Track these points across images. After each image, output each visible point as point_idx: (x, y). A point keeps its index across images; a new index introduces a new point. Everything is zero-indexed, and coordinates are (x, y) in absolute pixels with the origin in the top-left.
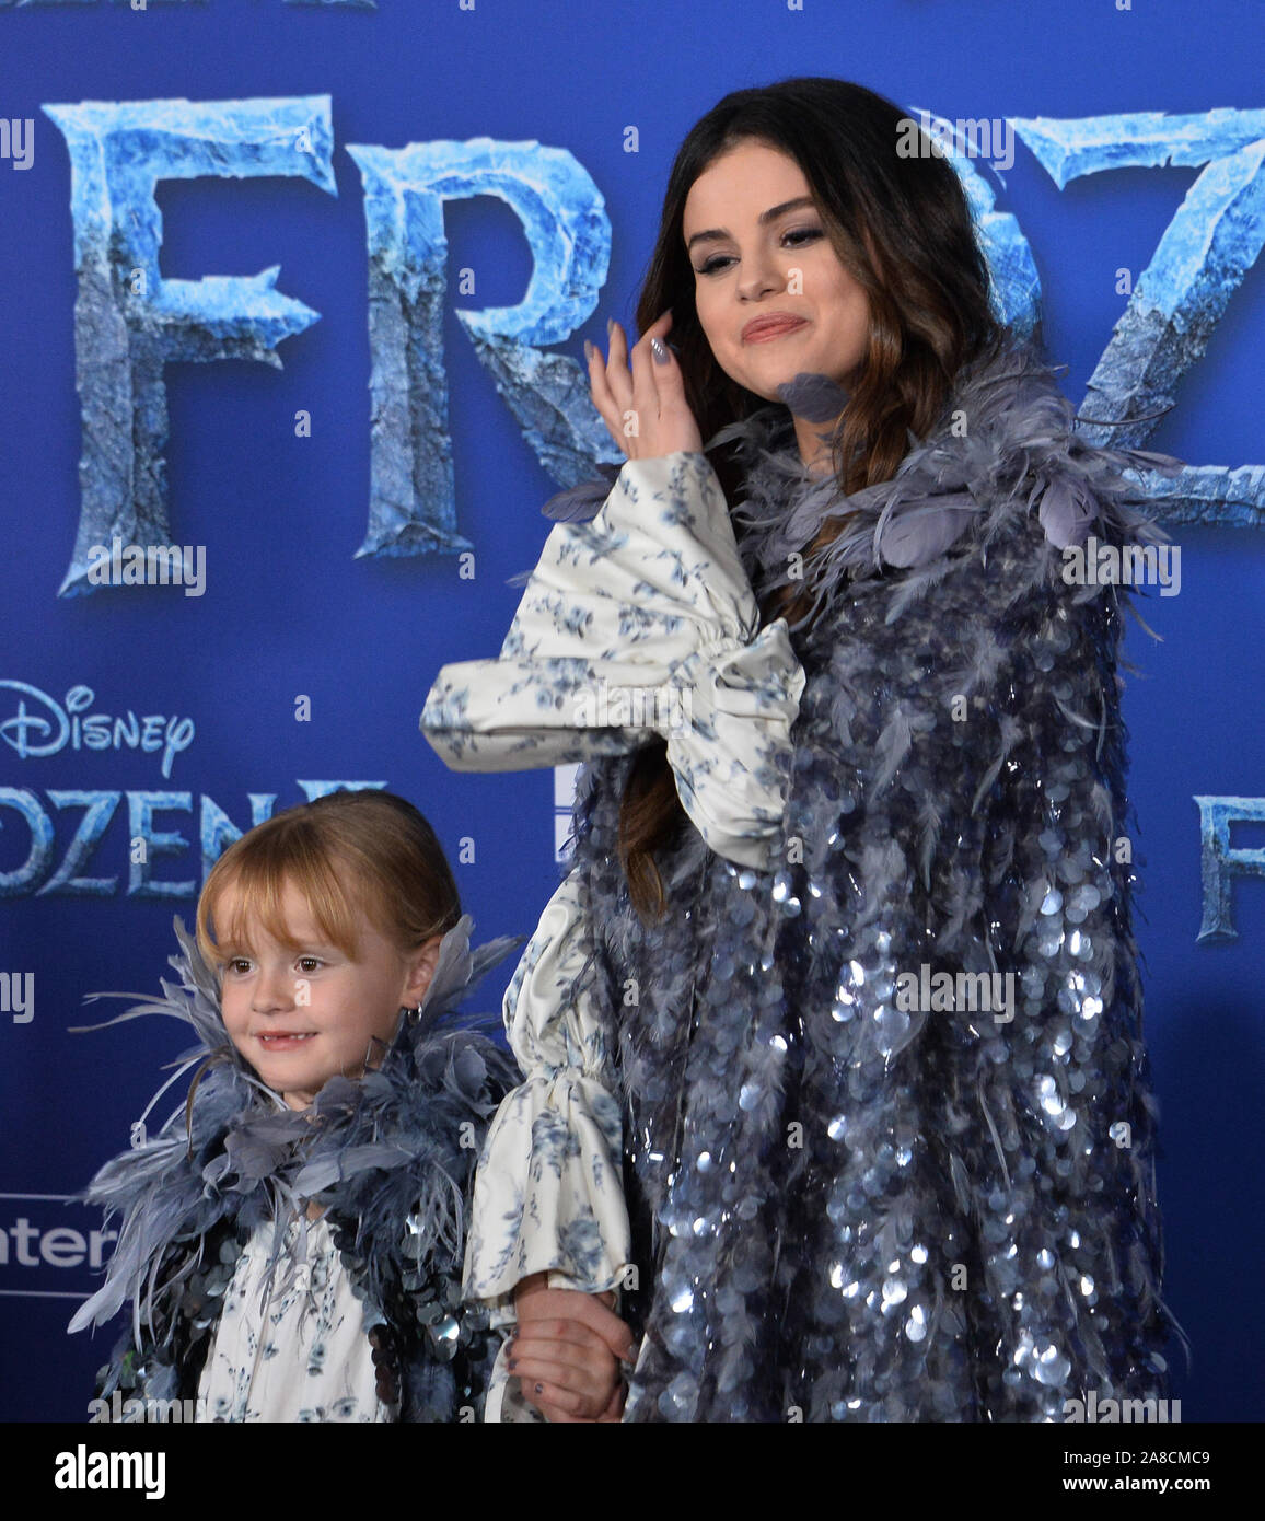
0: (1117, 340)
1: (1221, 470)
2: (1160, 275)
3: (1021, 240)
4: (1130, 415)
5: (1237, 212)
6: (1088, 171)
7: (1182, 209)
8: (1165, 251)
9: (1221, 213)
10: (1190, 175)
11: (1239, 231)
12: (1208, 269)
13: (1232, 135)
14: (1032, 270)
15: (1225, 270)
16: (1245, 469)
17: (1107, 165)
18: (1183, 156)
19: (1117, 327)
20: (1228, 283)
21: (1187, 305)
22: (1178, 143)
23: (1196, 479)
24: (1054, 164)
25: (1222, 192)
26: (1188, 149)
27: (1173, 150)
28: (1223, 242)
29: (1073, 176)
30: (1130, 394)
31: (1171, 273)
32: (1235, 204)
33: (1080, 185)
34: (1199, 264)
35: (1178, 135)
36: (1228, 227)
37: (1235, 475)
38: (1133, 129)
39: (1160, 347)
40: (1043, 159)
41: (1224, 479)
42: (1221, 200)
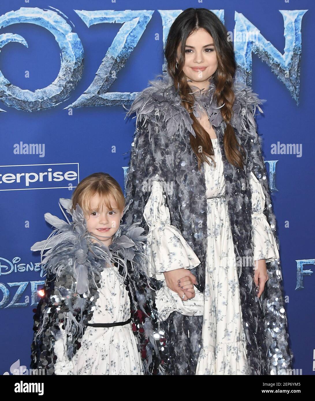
0: (103, 63)
1: (128, 93)
2: (114, 48)
3: (79, 39)
4: (106, 81)
5: (132, 34)
6: (95, 23)
7: (118, 33)
8: (114, 43)
9: (128, 34)
10: (120, 25)
11: (132, 38)
12: (125, 47)
13: (131, 16)
14: (81, 47)
15: (129, 47)
16: (134, 93)
17: (100, 22)
18: (118, 21)
19: (103, 60)
20: (130, 50)
21: (120, 55)
22: (118, 18)
23: (123, 95)
24: (87, 21)
25: (128, 29)
26: (120, 19)
27: (116, 19)
28: (128, 41)
29: (92, 25)
30: (106, 76)
31: (116, 48)
32: (131, 32)
33: (93, 27)
34: (123, 46)
35: (117, 16)
36: (129, 38)
37: (132, 94)
38: (106, 14)
39: (114, 65)
40: (84, 20)
41: (129, 95)
42: (128, 31)
